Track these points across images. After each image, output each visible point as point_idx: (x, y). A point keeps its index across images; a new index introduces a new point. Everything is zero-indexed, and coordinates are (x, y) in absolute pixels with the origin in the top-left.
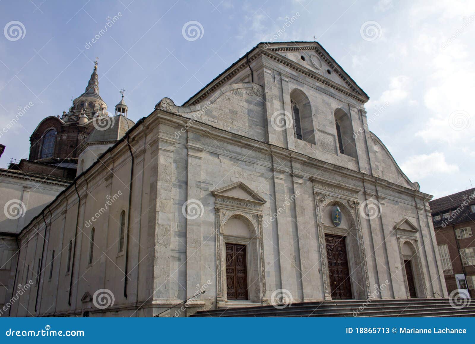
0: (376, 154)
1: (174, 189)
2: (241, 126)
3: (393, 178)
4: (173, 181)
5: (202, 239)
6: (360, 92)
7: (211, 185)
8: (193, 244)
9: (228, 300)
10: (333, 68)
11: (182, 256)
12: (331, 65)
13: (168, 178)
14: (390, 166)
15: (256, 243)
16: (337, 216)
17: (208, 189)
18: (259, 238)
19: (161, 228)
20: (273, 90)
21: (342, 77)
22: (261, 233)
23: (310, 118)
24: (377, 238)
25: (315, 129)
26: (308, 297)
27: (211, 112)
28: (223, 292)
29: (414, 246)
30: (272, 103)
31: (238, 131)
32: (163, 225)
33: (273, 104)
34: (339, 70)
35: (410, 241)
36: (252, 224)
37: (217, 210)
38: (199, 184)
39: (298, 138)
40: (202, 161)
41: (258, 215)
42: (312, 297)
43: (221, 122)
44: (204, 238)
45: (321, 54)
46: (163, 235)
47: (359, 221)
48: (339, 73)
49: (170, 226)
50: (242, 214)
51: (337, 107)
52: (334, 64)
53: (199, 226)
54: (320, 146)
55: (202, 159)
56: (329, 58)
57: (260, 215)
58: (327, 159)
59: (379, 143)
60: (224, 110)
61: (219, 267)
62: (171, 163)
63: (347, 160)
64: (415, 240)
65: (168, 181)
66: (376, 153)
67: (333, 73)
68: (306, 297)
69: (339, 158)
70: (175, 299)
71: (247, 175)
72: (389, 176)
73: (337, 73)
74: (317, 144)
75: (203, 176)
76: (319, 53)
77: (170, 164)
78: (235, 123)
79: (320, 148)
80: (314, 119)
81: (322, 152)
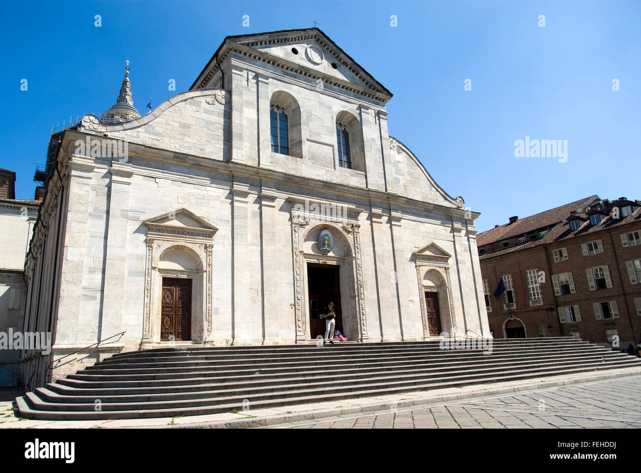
0: (397, 165)
1: (90, 221)
2: (195, 142)
3: (423, 193)
4: (89, 211)
5: (126, 274)
6: (380, 88)
7: (144, 214)
8: (113, 280)
9: (161, 341)
10: (340, 60)
11: (98, 294)
12: (337, 57)
13: (83, 208)
14: (419, 179)
15: (202, 276)
16: (327, 242)
17: (139, 218)
18: (206, 271)
19: (70, 265)
20: (244, 96)
21: (353, 71)
22: (210, 265)
23: (299, 126)
24: (386, 266)
25: (304, 138)
26: (272, 336)
27: (153, 128)
28: (151, 333)
29: (444, 275)
30: (241, 112)
31: (190, 148)
32: (73, 261)
33: (243, 112)
34: (349, 62)
35: (438, 269)
36: (198, 255)
37: (149, 243)
38: (124, 213)
39: (275, 152)
40: (131, 186)
41: (206, 244)
42: (277, 336)
43: (166, 140)
44: (129, 273)
45: (323, 44)
46: (72, 272)
47: (357, 247)
48: (349, 67)
49: (83, 262)
50: (184, 245)
51: (341, 110)
52: (342, 55)
53: (123, 260)
54: (309, 159)
55: (132, 184)
56: (334, 48)
57: (210, 245)
58: (318, 175)
59: (403, 150)
60: (171, 123)
61: (148, 306)
62: (88, 191)
63: (348, 175)
64: (445, 268)
65: (83, 212)
66: (399, 164)
67: (340, 67)
68: (269, 336)
69: (337, 173)
70: (85, 341)
71: (195, 199)
72: (416, 191)
73: (347, 66)
74: (306, 157)
75: (131, 204)
76: (321, 43)
77: (87, 193)
78: (188, 139)
79: (309, 163)
80: (303, 127)
81: (311, 166)
